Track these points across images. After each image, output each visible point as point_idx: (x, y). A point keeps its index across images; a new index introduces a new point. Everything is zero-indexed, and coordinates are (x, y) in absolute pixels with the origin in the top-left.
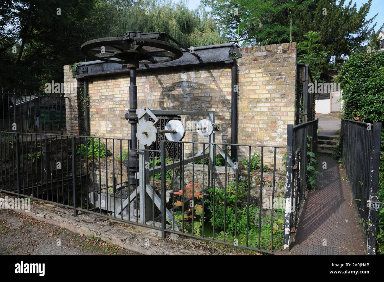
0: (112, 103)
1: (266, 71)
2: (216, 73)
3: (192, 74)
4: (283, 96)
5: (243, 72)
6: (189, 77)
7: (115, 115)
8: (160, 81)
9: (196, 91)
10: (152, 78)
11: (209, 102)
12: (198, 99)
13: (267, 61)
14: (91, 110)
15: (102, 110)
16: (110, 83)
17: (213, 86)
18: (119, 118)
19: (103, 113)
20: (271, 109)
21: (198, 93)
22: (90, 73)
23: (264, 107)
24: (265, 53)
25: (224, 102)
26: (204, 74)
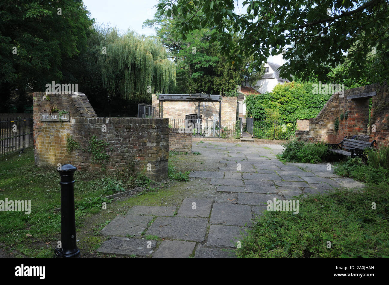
0: (174, 110)
1: (229, 104)
2: (214, 103)
3: (207, 103)
4: (233, 111)
5: (223, 103)
6: (205, 104)
7: (176, 114)
8: (195, 104)
9: (208, 108)
10: (192, 102)
11: (212, 112)
12: (209, 110)
13: (230, 101)
14: (163, 112)
15: (169, 112)
16: (173, 103)
17: (213, 107)
18: (177, 115)
19: (170, 113)
20: (230, 114)
21: (208, 109)
22: (165, 98)
23: (228, 113)
24: (229, 99)
25: (217, 112)
26: (211, 103)
